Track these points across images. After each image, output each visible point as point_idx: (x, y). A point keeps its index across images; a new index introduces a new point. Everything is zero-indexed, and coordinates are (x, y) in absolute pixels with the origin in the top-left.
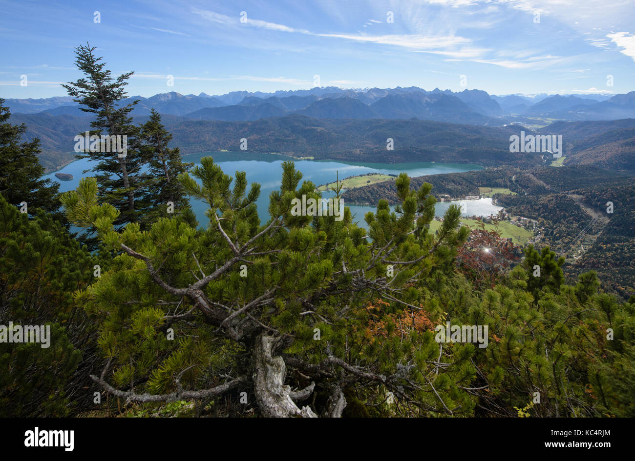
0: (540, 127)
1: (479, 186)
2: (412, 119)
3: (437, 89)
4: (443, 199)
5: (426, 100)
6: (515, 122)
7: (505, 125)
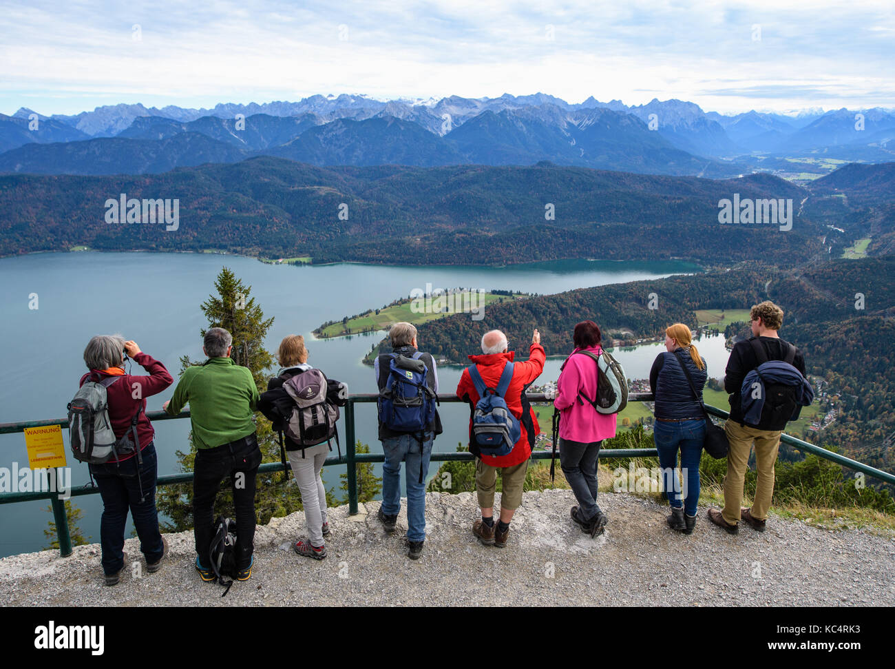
0: (814, 177)
1: (696, 309)
2: (540, 163)
3: (592, 99)
4: (616, 342)
5: (569, 124)
6: (762, 170)
7: (741, 176)
